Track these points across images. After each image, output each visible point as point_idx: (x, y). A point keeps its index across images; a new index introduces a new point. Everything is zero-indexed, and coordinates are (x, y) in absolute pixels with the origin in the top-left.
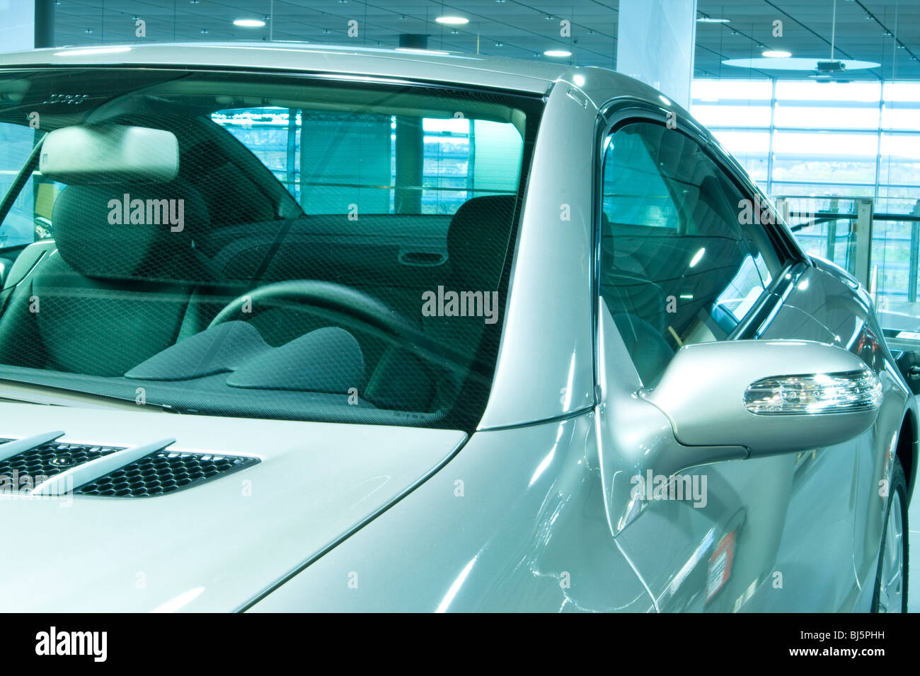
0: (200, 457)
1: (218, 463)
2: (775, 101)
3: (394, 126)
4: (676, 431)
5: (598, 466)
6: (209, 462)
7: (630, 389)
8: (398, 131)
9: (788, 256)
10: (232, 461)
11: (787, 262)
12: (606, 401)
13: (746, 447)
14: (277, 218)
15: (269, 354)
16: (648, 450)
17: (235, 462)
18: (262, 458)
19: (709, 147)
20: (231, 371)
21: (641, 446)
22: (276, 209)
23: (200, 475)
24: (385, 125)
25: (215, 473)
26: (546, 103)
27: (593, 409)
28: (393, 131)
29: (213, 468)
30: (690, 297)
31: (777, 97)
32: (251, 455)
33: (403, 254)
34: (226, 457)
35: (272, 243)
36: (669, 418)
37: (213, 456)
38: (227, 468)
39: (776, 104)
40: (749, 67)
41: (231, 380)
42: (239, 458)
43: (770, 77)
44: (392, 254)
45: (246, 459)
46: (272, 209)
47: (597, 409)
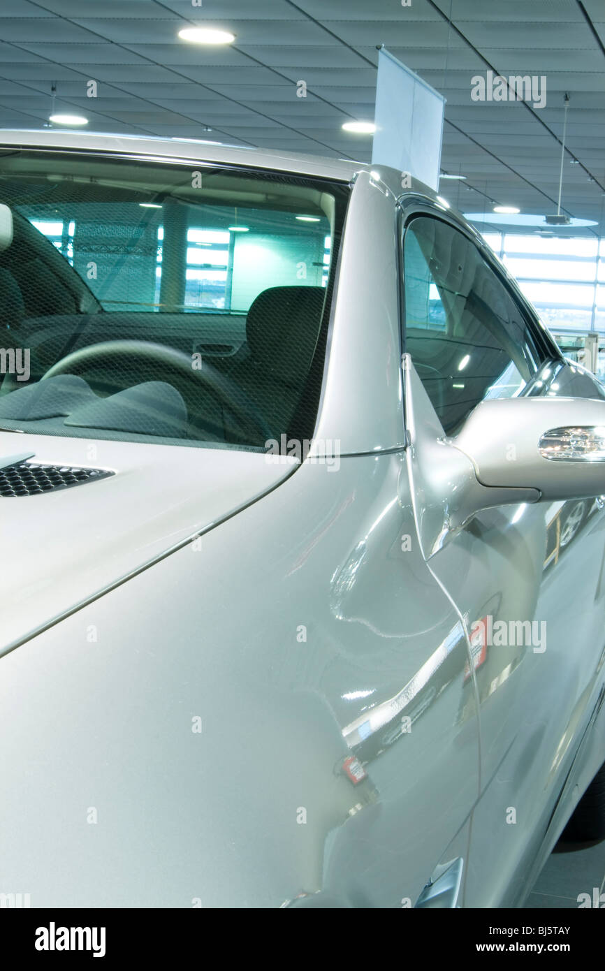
0: (59, 469)
1: (76, 474)
2: (504, 253)
3: (160, 259)
4: (478, 472)
5: (411, 504)
6: (68, 473)
7: (434, 436)
8: (164, 265)
9: (547, 354)
10: (89, 472)
11: (546, 359)
12: (415, 446)
13: (539, 491)
14: (79, 312)
15: (98, 403)
16: (456, 488)
17: (91, 474)
18: (116, 471)
19: (484, 250)
20: (68, 416)
21: (449, 483)
22: (78, 305)
23: (61, 483)
24: (152, 258)
25: (75, 482)
26: (352, 189)
27: (405, 449)
28: (159, 264)
29: (72, 478)
30: (462, 386)
31: (505, 250)
32: (106, 469)
33: (198, 344)
34: (83, 469)
35: (73, 332)
36: (471, 460)
37: (71, 469)
38: (85, 478)
39: (505, 255)
40: (482, 221)
41: (66, 421)
42: (95, 471)
43: (500, 231)
44: (188, 344)
45: (101, 472)
46: (75, 306)
47: (408, 450)
